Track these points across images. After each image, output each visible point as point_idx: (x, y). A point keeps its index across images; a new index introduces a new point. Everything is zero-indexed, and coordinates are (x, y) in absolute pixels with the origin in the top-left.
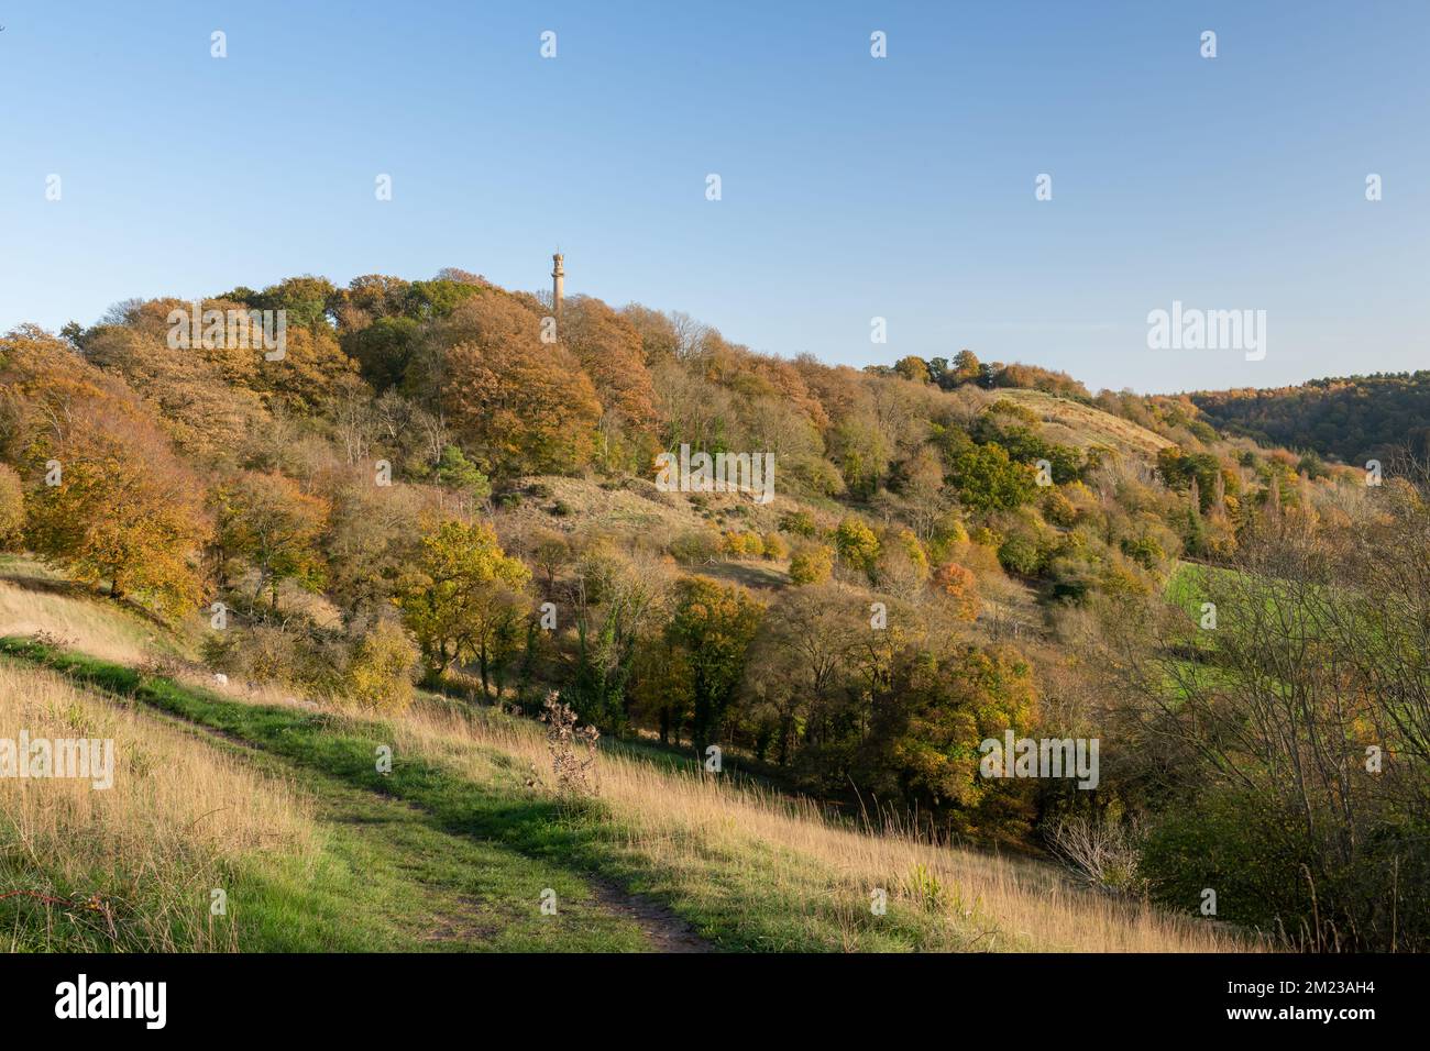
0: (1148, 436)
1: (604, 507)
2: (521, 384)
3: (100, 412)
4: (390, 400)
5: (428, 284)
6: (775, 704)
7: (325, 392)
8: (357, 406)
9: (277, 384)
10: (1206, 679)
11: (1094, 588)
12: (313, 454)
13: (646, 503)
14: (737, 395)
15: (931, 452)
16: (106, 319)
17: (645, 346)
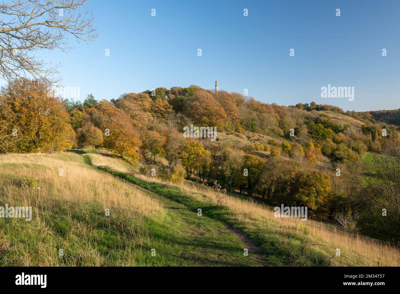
0: (359, 122)
1: (227, 139)
2: (208, 111)
3: (118, 118)
4: (179, 114)
5: (188, 88)
6: (267, 185)
7: (165, 113)
8: (172, 116)
9: (155, 111)
10: (373, 181)
11: (345, 159)
12: (163, 127)
13: (237, 138)
14: (258, 113)
15: (305, 126)
16: (120, 98)
17: (236, 102)
